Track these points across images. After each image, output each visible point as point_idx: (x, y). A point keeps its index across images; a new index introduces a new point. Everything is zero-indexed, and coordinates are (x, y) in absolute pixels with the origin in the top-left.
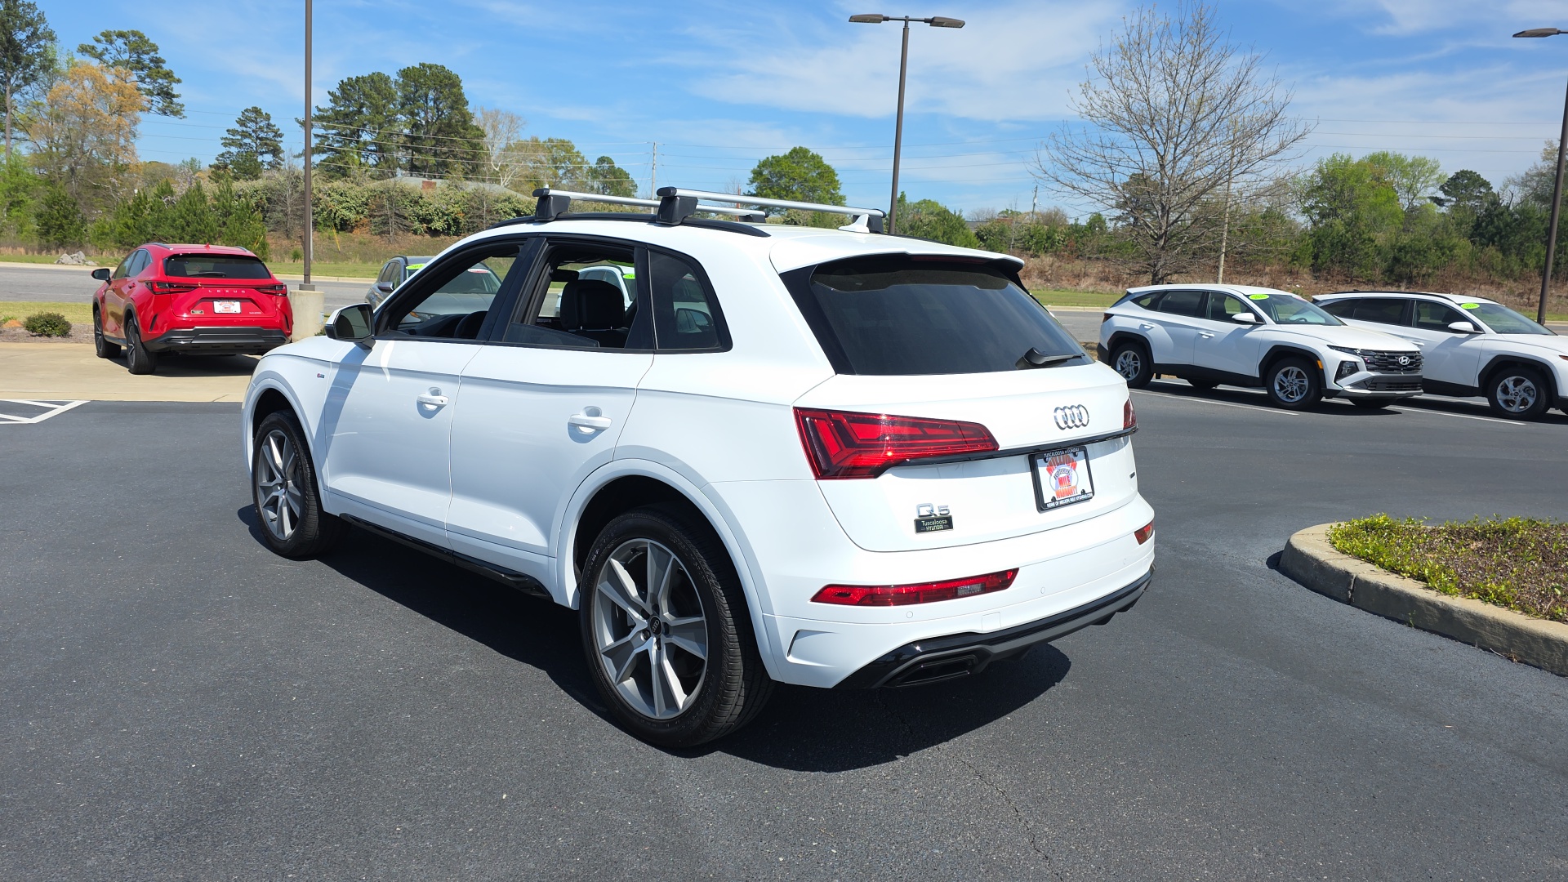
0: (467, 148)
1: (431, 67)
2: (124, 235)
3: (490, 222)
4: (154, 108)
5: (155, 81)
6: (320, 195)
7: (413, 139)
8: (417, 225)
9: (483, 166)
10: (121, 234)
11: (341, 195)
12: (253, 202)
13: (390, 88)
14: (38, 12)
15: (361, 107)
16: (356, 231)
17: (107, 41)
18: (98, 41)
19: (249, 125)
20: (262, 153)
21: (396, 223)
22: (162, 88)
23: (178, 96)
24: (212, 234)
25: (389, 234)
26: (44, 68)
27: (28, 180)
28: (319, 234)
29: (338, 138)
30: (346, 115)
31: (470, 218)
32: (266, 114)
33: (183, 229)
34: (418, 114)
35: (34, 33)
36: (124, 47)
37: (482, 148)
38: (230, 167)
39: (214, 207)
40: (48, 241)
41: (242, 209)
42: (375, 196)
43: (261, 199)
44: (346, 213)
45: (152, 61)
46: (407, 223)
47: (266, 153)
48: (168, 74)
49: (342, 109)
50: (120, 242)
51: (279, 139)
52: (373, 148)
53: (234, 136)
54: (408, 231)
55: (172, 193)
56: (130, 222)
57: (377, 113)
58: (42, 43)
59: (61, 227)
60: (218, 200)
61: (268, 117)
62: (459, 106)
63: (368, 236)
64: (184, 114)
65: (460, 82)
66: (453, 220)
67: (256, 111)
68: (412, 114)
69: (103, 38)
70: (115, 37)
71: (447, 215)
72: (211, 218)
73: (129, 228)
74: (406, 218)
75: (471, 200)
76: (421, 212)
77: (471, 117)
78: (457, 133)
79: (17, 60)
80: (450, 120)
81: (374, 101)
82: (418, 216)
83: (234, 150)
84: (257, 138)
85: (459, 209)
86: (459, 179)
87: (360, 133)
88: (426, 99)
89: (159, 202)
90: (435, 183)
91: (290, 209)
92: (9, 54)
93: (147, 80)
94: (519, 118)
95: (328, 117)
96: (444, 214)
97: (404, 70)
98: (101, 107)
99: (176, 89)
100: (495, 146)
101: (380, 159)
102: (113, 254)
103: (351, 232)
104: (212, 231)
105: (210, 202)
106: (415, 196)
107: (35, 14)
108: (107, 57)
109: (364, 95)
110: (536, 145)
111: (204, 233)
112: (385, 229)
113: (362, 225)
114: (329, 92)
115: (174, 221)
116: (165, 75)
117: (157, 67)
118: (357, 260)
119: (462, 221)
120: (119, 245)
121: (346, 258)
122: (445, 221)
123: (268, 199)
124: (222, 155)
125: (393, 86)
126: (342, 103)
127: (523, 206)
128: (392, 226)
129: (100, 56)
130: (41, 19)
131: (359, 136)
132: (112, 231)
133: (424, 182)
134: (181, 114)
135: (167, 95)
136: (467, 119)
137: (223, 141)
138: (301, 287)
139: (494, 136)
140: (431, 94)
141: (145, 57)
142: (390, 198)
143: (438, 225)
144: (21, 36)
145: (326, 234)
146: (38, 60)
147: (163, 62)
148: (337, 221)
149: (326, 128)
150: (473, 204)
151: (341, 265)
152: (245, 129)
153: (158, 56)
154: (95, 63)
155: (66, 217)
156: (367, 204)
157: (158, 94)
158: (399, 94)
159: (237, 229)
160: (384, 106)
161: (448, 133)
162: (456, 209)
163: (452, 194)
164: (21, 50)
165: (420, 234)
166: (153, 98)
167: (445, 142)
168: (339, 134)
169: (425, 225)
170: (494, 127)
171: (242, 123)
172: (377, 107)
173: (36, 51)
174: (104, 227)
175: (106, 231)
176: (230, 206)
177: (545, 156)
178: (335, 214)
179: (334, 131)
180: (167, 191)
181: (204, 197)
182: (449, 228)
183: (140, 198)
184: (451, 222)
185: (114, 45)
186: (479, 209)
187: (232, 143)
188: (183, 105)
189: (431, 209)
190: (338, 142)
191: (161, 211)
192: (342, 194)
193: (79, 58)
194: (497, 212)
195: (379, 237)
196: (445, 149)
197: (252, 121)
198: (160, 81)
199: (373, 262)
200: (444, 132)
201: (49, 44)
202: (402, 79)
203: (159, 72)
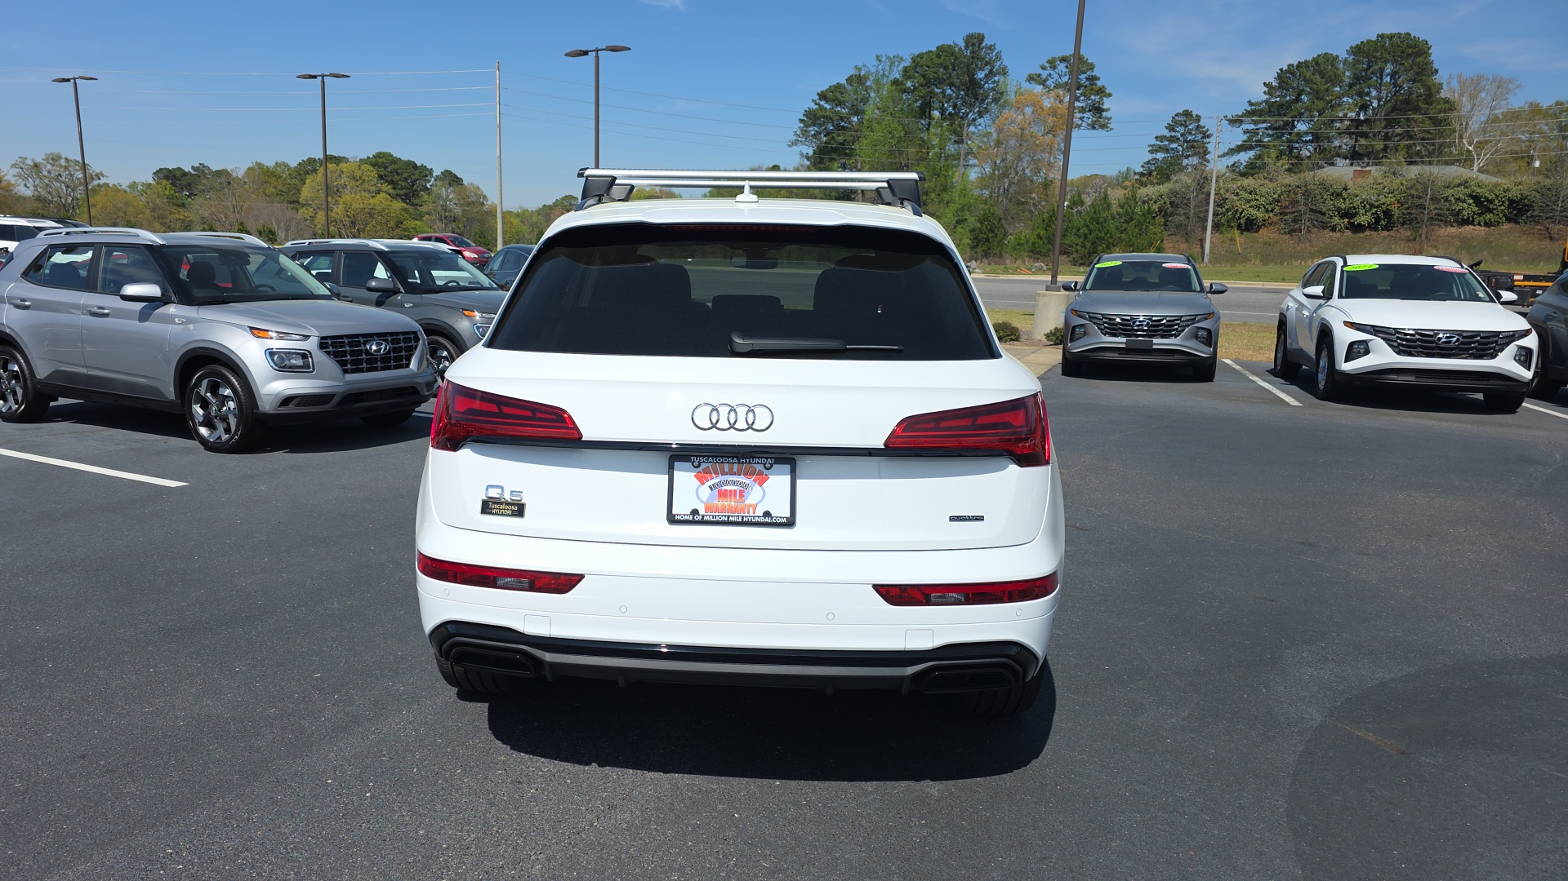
0: (1428, 125)
1: (1391, 37)
2: (1036, 245)
3: (1434, 212)
4: (1084, 124)
5: (1089, 99)
6: (1227, 195)
7: (1357, 123)
8: (1336, 220)
9: (1450, 145)
10: (1033, 244)
11: (1250, 193)
12: (1155, 207)
13: (1337, 69)
14: (996, 51)
15: (1300, 94)
16: (1263, 231)
17: (1051, 67)
18: (1044, 68)
19: (1178, 129)
20: (1187, 157)
21: (1310, 220)
22: (1094, 104)
23: (1107, 110)
24: (1111, 241)
25: (1301, 232)
26: (996, 100)
27: (971, 201)
28: (1221, 236)
29: (1270, 132)
30: (1281, 105)
31: (1407, 208)
32: (1197, 115)
33: (1085, 237)
34: (1368, 94)
35: (991, 71)
36: (1065, 70)
37: (1449, 124)
38: (1154, 173)
39: (1118, 214)
40: (976, 253)
41: (1144, 215)
42: (1290, 191)
43: (1165, 203)
44: (1253, 212)
45: (1088, 79)
46: (1326, 219)
47: (1193, 155)
48: (1100, 89)
49: (1278, 99)
50: (1032, 251)
51: (1208, 140)
52: (1309, 138)
53: (1162, 142)
54: (1324, 228)
55: (1082, 203)
56: (1042, 233)
57: (1317, 99)
58: (996, 78)
59: (987, 240)
60: (1122, 207)
61: (1198, 118)
62: (1424, 78)
63: (1276, 236)
64: (1111, 126)
65: (1429, 49)
66: (1384, 212)
67: (1187, 114)
68: (1361, 94)
69: (1048, 65)
70: (1059, 62)
71: (1375, 207)
72: (1111, 226)
73: (1041, 239)
74: (1323, 214)
75: (1411, 188)
76: (1343, 206)
77: (1440, 87)
78: (1417, 110)
79: (976, 96)
80: (1410, 94)
81: (1315, 86)
82: (1339, 210)
83: (1160, 156)
84: (1185, 141)
85: (1393, 199)
86: (1399, 164)
87: (1296, 123)
88: (1382, 76)
89: (1069, 213)
90: (1370, 171)
91: (1192, 211)
92: (970, 92)
93: (1082, 98)
94: (1511, 81)
95: (1261, 111)
96: (1372, 206)
97: (1357, 45)
98: (1038, 130)
99: (1107, 103)
100: (1474, 119)
101: (1315, 149)
102: (1024, 263)
103: (1257, 232)
104: (1111, 237)
105: (1115, 208)
106: (1337, 187)
107: (994, 54)
108: (1049, 83)
109: (1305, 80)
110: (1535, 111)
111: (1104, 239)
112: (1297, 227)
113: (1271, 224)
114: (1265, 84)
115: (1079, 230)
116: (1097, 91)
117: (1092, 85)
118: (1258, 261)
119: (1396, 213)
120: (1031, 254)
121: (1245, 259)
122: (1373, 214)
123: (1172, 203)
124: (1148, 163)
125: (1341, 65)
126: (1278, 93)
127: (1485, 190)
128: (1305, 222)
129: (1043, 83)
130: (998, 57)
131: (1293, 127)
132: (1028, 241)
133: (1355, 171)
134: (1107, 127)
135: (1098, 110)
136: (1433, 91)
137: (1150, 148)
138: (1048, 289)
139: (1472, 109)
140: (1389, 69)
141: (1083, 77)
142: (1306, 194)
143: (1363, 219)
144: (981, 75)
145: (1229, 235)
146: (991, 94)
147: (1098, 79)
148: (1242, 221)
149: (1255, 123)
150: (1413, 192)
151: (1239, 267)
152: (1173, 134)
153: (1093, 74)
154: (1038, 89)
155: (992, 231)
156: (1278, 201)
157: (1090, 111)
158: (1347, 74)
159: (1135, 234)
160: (1327, 90)
161: (1405, 111)
162: (1390, 199)
163: (1386, 182)
164: (980, 87)
165: (1339, 231)
166: (1085, 115)
167: (1400, 122)
168: (1270, 128)
169: (1346, 220)
170: (1472, 97)
171: (1171, 128)
172: (1318, 92)
173: (991, 86)
174: (1020, 239)
175: (1021, 242)
176: (1133, 213)
177: (1547, 124)
178: (1241, 214)
179: (1264, 125)
180: (1077, 202)
181: (1109, 206)
182: (1378, 220)
183: (1053, 210)
184: (1381, 215)
185: (1056, 70)
186: (1420, 197)
187: (1160, 149)
188: (1111, 118)
189: (1357, 202)
190: (1268, 135)
191: (1070, 222)
192: (1251, 191)
193: (1026, 86)
194: (1446, 199)
195: (1288, 236)
196: (1399, 130)
197: (1182, 125)
198: (1093, 97)
199: (1276, 263)
200: (1400, 110)
201: (1002, 79)
202: (1352, 57)
203: (1092, 89)
